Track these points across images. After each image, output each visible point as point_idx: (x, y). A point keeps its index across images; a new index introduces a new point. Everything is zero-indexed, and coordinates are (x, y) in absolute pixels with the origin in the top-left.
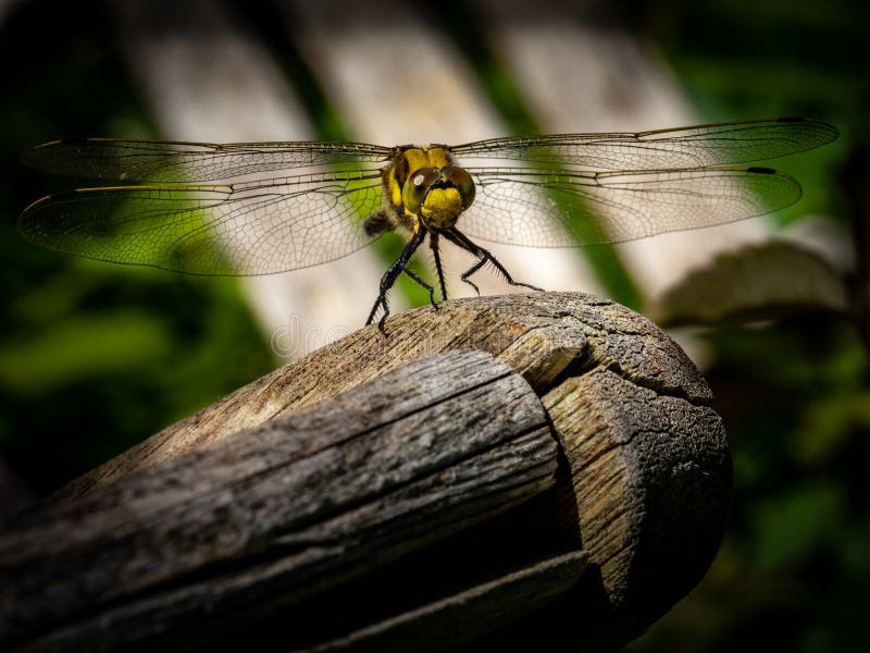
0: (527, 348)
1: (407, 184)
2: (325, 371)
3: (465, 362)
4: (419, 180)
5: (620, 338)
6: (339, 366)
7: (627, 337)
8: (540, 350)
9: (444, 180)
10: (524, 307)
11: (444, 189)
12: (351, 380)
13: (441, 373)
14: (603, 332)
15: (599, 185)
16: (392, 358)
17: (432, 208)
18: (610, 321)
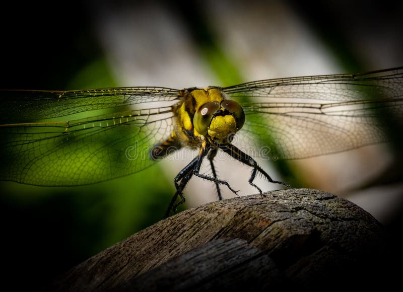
0: (272, 236)
1: (196, 115)
2: (133, 253)
3: (227, 248)
4: (204, 111)
5: (340, 223)
6: (143, 250)
7: (345, 223)
8: (281, 237)
9: (223, 109)
10: (270, 205)
11: (223, 116)
12: (152, 259)
13: (209, 259)
14: (328, 220)
15: (323, 113)
16: (179, 244)
17: (216, 130)
18: (332, 211)
